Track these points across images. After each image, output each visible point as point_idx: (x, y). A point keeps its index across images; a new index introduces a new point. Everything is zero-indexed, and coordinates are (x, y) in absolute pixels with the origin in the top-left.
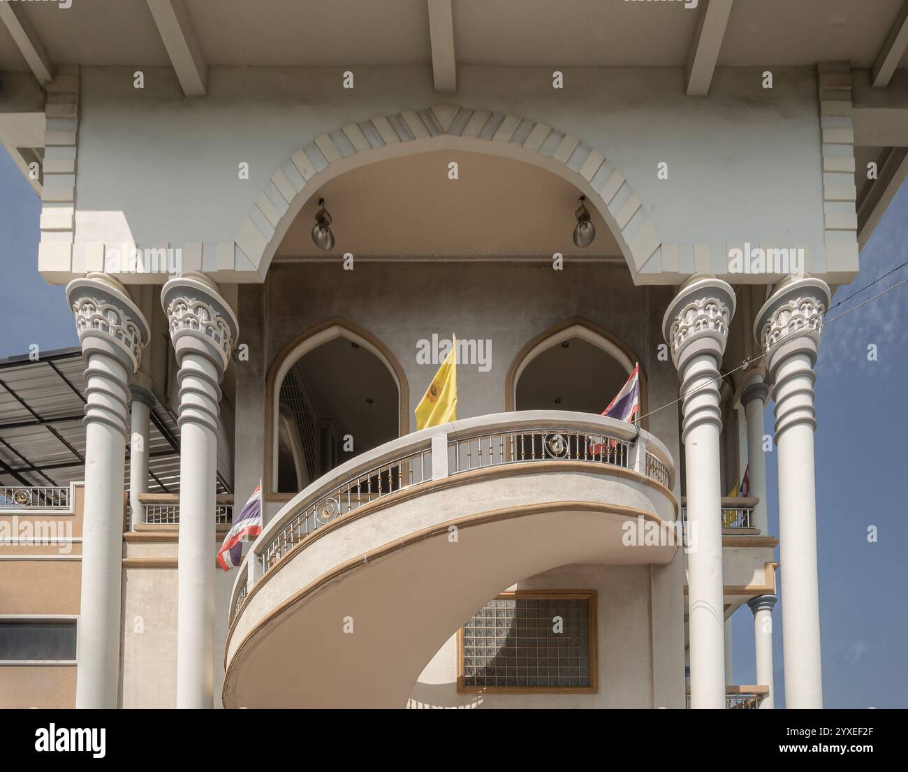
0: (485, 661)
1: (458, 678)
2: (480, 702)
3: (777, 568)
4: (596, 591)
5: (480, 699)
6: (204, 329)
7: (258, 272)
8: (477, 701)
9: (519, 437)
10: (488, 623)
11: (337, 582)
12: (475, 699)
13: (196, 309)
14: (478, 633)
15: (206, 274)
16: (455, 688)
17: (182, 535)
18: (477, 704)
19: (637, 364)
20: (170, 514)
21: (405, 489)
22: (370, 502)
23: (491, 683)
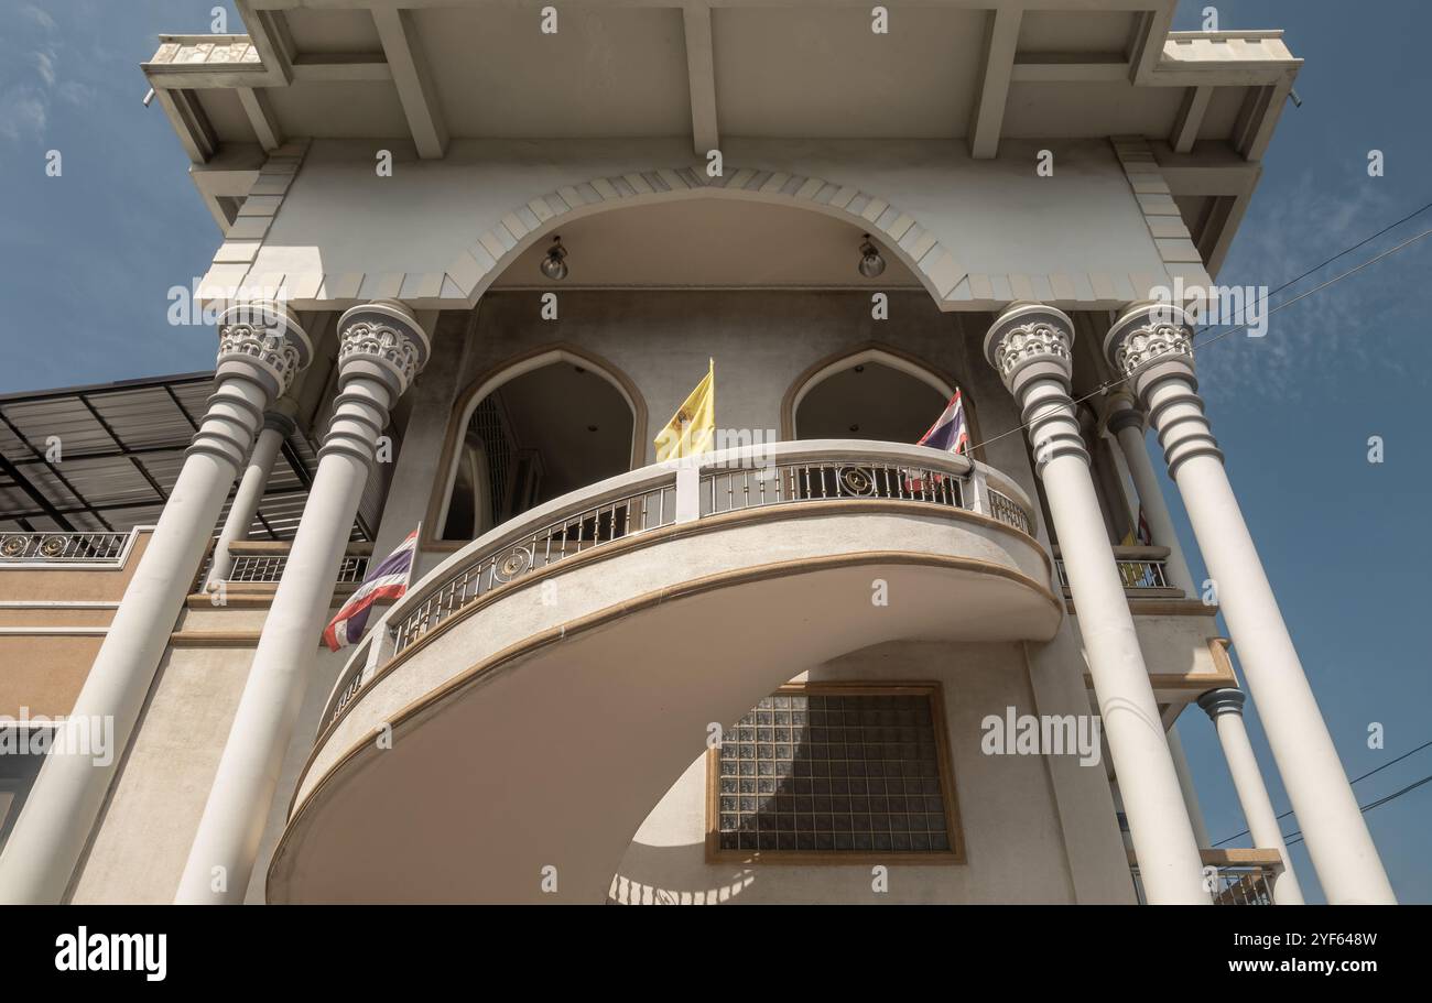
0: (756, 801)
1: (707, 835)
2: (748, 882)
3: (1228, 646)
4: (940, 683)
5: (748, 876)
6: (384, 353)
7: (469, 299)
8: (742, 879)
9: (802, 472)
10: (762, 735)
11: (513, 668)
12: (739, 875)
13: (380, 334)
14: (744, 751)
15: (402, 301)
16: (701, 855)
17: (279, 600)
18: (743, 887)
19: (957, 389)
20: (272, 569)
21: (633, 535)
22: (579, 552)
23: (768, 845)
